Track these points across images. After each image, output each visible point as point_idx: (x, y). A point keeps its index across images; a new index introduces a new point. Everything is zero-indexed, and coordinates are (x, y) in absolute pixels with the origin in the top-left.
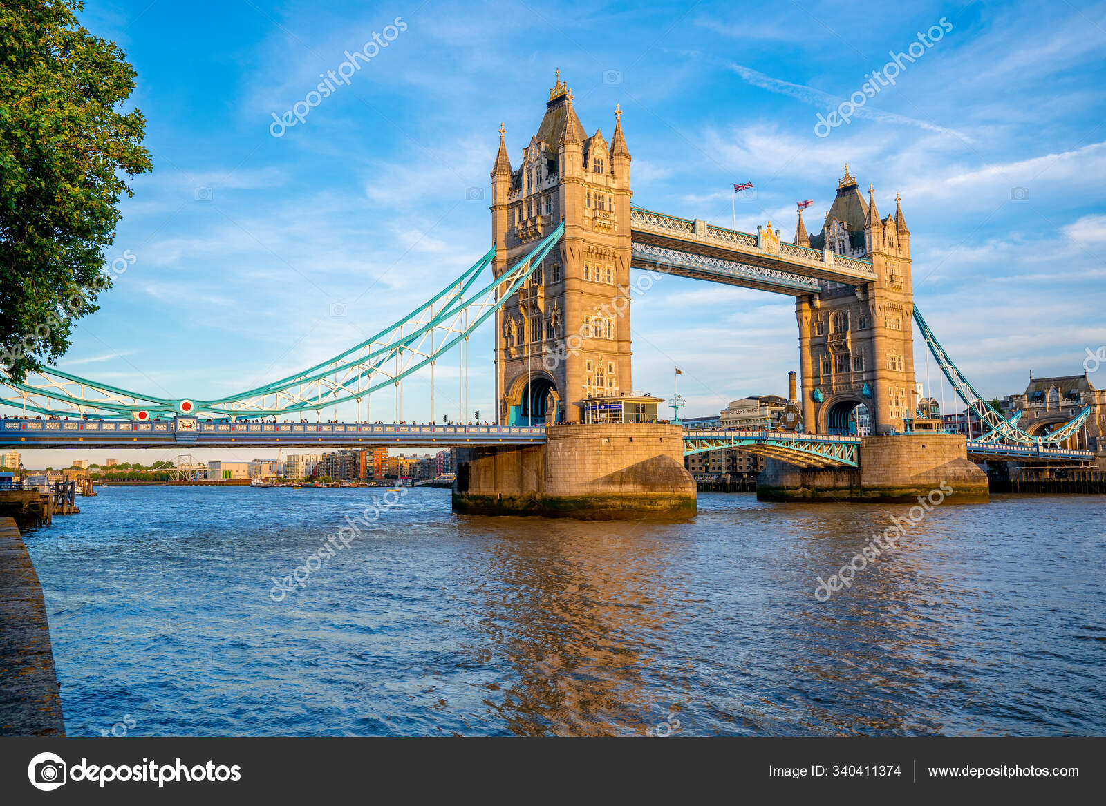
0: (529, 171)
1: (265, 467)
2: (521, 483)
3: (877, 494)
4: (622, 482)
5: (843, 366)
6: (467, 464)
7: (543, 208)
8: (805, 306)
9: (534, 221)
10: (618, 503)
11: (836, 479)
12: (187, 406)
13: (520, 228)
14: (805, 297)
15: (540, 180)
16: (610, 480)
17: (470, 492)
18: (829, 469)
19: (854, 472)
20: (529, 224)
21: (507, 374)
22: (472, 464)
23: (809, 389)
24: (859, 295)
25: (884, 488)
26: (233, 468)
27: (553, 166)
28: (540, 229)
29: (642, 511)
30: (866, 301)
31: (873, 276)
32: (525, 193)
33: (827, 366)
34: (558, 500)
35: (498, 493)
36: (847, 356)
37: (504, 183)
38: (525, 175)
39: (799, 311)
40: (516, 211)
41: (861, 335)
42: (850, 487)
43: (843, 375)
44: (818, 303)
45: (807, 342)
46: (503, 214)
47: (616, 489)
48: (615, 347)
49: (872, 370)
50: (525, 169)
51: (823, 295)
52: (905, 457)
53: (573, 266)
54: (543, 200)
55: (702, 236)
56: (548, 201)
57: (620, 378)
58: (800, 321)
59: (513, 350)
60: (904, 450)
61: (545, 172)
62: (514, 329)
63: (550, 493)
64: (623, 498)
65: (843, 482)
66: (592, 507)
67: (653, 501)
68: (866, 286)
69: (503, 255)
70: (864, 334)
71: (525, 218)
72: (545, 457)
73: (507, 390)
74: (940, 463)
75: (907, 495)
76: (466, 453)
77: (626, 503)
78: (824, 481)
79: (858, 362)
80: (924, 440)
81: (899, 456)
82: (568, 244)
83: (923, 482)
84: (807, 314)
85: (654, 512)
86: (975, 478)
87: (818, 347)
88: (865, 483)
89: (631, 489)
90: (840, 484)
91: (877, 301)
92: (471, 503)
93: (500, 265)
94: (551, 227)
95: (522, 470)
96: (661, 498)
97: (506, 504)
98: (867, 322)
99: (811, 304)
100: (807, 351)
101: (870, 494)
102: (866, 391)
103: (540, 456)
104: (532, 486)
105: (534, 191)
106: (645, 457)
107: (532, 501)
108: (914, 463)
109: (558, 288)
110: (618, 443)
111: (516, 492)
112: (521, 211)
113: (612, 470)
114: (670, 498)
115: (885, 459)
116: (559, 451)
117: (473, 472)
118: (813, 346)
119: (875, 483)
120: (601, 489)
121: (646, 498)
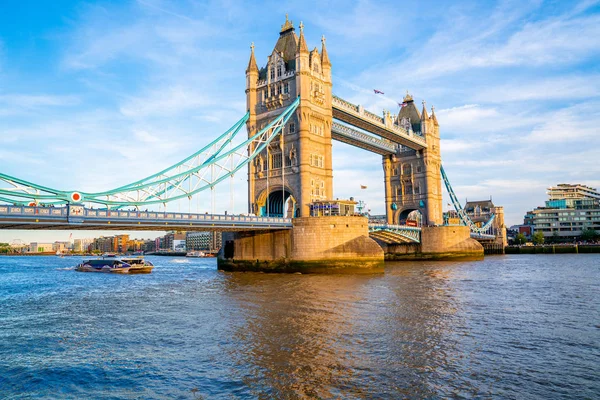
0: (273, 69)
1: (62, 246)
2: (273, 252)
3: (431, 256)
4: (344, 251)
5: (409, 190)
6: (232, 242)
7: (283, 90)
8: (388, 160)
9: (277, 97)
10: (342, 264)
11: (408, 249)
12: (76, 197)
13: (267, 101)
14: (387, 155)
15: (280, 74)
16: (337, 250)
17: (234, 258)
18: (404, 244)
19: (417, 245)
20: (273, 99)
21: (256, 187)
22: (236, 241)
23: (389, 204)
24: (418, 155)
25: (434, 253)
26: (44, 246)
27: (290, 65)
28: (281, 102)
29: (358, 268)
30: (422, 158)
31: (426, 145)
32: (269, 81)
33: (400, 191)
34: (302, 263)
35: (255, 259)
36: (411, 186)
37: (254, 76)
38: (269, 71)
39: (384, 163)
40: (263, 92)
41: (419, 175)
42: (416, 253)
43: (408, 196)
44: (395, 159)
45: (388, 179)
46: (253, 94)
47: (341, 256)
48: (324, 173)
49: (425, 193)
50: (269, 68)
51: (398, 155)
52: (445, 237)
53: (305, 123)
54: (282, 85)
55: (361, 115)
56: (286, 85)
57: (327, 191)
58: (385, 169)
59: (261, 174)
60: (445, 234)
61: (283, 69)
62: (262, 161)
63: (295, 259)
64: (346, 261)
65: (412, 251)
66: (325, 267)
67: (363, 262)
68: (422, 150)
69: (254, 118)
70: (421, 175)
71: (269, 95)
72: (292, 236)
73: (257, 197)
74: (461, 240)
75: (447, 257)
76: (232, 235)
77: (347, 264)
78: (401, 250)
79: (417, 189)
80: (454, 229)
81: (442, 237)
82: (302, 110)
83: (454, 250)
84: (389, 164)
85: (364, 269)
86: (478, 248)
87: (395, 181)
88: (423, 251)
89: (350, 255)
90: (409, 252)
91: (428, 158)
92: (235, 265)
93: (252, 123)
94: (289, 101)
95: (274, 245)
96: (369, 261)
97: (262, 265)
98: (422, 169)
99: (391, 159)
100: (389, 183)
101: (427, 257)
102: (422, 204)
103: (288, 236)
104: (281, 254)
105: (276, 80)
106: (355, 237)
107: (282, 263)
108: (450, 241)
109: (294, 136)
110: (340, 228)
111: (269, 258)
112: (266, 92)
113: (337, 245)
114: (373, 261)
115: (435, 238)
116: (301, 233)
117: (237, 246)
118: (392, 181)
119: (429, 251)
120: (331, 256)
121: (359, 261)
